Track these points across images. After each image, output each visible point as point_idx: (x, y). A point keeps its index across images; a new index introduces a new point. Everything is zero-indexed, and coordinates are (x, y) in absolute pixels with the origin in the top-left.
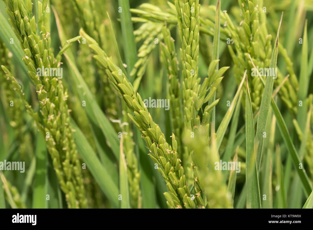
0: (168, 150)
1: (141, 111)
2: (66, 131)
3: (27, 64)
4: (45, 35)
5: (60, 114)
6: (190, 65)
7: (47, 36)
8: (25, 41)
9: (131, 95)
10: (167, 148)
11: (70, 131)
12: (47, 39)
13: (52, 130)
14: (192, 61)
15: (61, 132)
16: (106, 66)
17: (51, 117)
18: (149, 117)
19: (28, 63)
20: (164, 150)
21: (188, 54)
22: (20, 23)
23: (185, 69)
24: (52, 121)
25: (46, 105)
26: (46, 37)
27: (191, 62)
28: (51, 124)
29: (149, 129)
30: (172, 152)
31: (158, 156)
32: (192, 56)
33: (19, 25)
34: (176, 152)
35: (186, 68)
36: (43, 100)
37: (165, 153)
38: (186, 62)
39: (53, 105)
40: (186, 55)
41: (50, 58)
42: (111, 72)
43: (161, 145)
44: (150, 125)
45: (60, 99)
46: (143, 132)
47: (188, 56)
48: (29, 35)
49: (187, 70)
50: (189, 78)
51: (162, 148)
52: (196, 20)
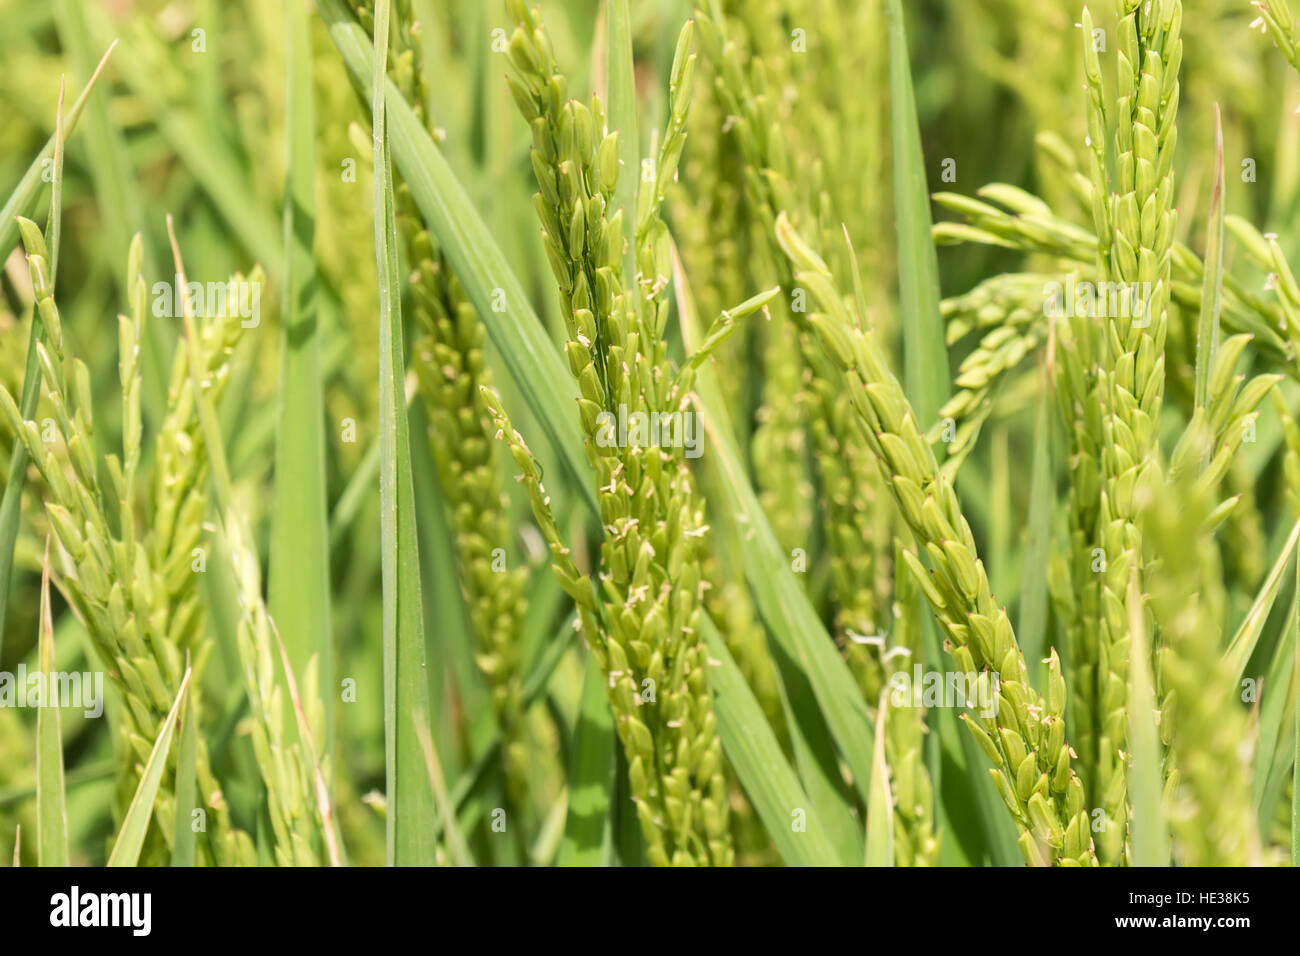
0: (1031, 707)
1: (949, 544)
2: (685, 656)
3: (579, 367)
4: (652, 284)
5: (666, 588)
6: (1127, 427)
7: (655, 287)
8: (578, 289)
9: (921, 481)
10: (1030, 702)
11: (699, 661)
12: (654, 299)
13: (636, 644)
14: (1138, 413)
15: (667, 662)
16: (848, 360)
17: (639, 592)
18: (976, 571)
19: (584, 367)
20: (1019, 706)
21: (1123, 387)
22: (571, 214)
23: (1111, 441)
24: (639, 610)
25: (624, 541)
26: (652, 292)
27: (1132, 414)
28: (635, 621)
29: (973, 617)
30: (1046, 720)
31: (995, 726)
32: (1138, 393)
33: (568, 219)
34: (1059, 721)
35: (1115, 440)
36: (619, 521)
37: (1022, 719)
38: (1115, 417)
39: (647, 549)
40: (1115, 389)
41: (659, 373)
42: (864, 382)
43: (1008, 684)
44: (976, 600)
45: (672, 534)
46: (954, 627)
47: (1123, 392)
48: (601, 267)
49: (1119, 445)
50: (1123, 475)
51: (1014, 695)
52: (1159, 263)
